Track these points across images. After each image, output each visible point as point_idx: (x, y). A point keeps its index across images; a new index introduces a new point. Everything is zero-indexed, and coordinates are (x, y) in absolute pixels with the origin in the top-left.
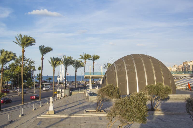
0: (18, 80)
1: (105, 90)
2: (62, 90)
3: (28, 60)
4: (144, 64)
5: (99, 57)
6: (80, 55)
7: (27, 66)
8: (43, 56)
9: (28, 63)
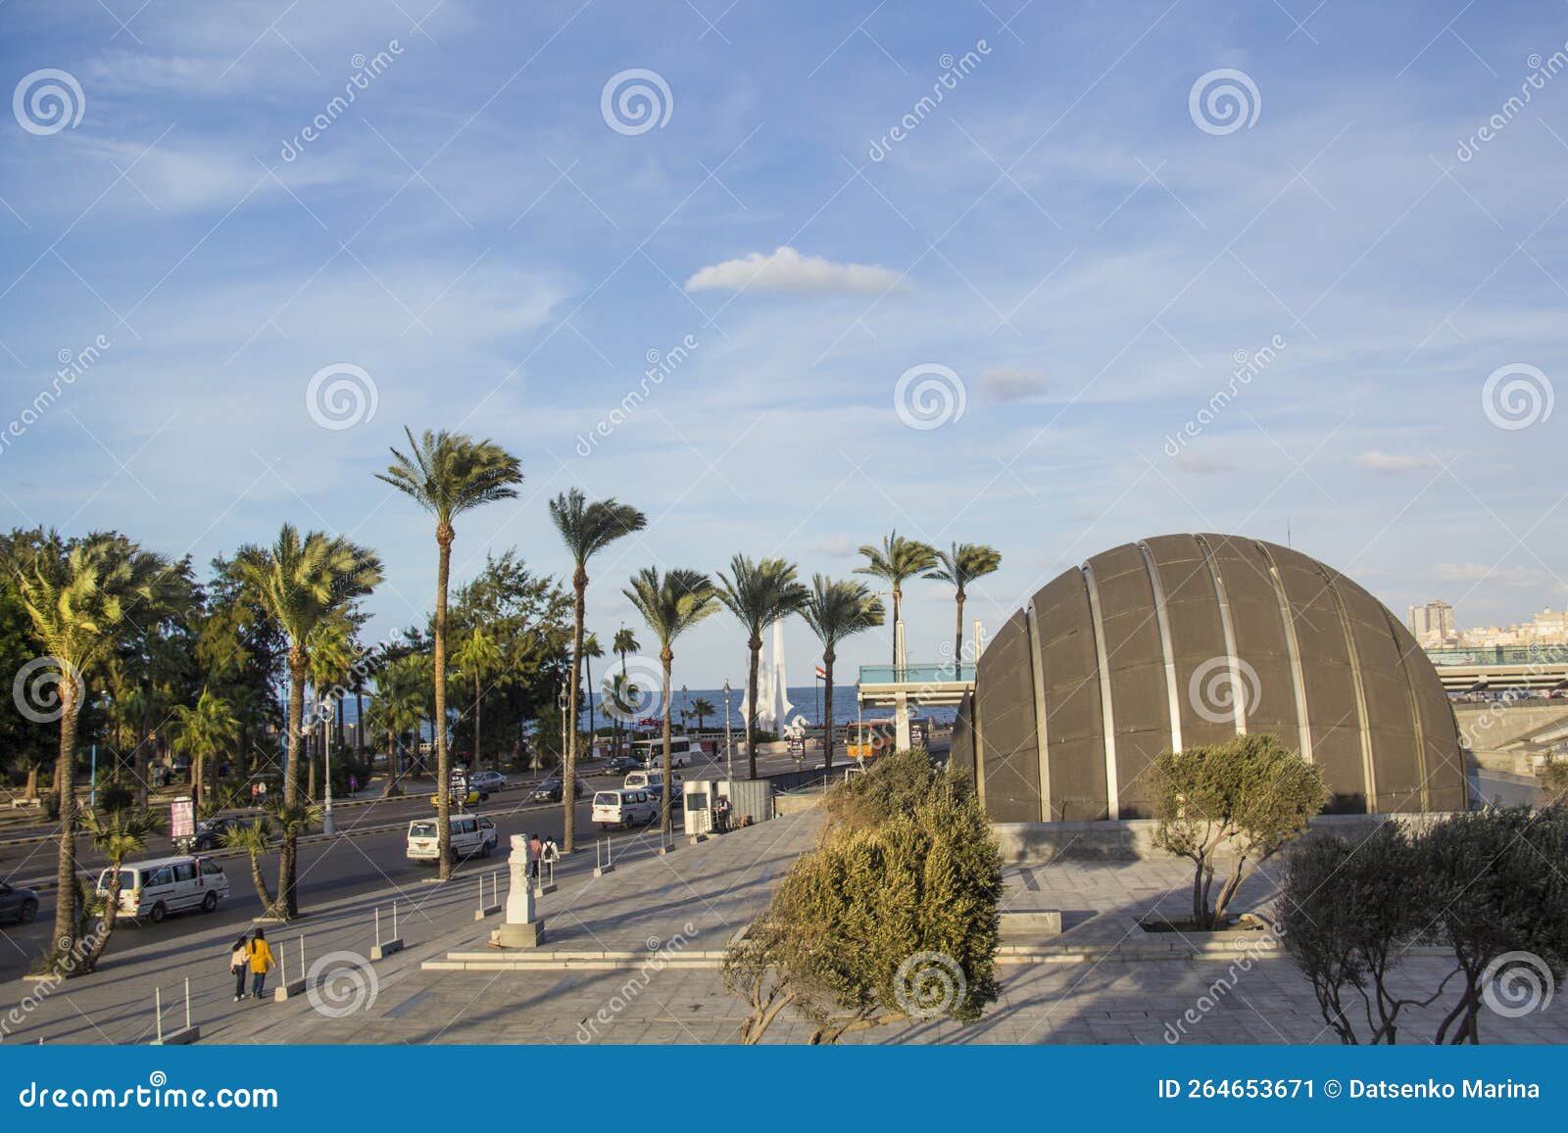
0: (478, 718)
1: (872, 790)
2: (714, 787)
3: (544, 585)
4: (1223, 606)
5: (999, 558)
6: (865, 551)
7: (537, 631)
8: (581, 562)
9: (543, 606)
